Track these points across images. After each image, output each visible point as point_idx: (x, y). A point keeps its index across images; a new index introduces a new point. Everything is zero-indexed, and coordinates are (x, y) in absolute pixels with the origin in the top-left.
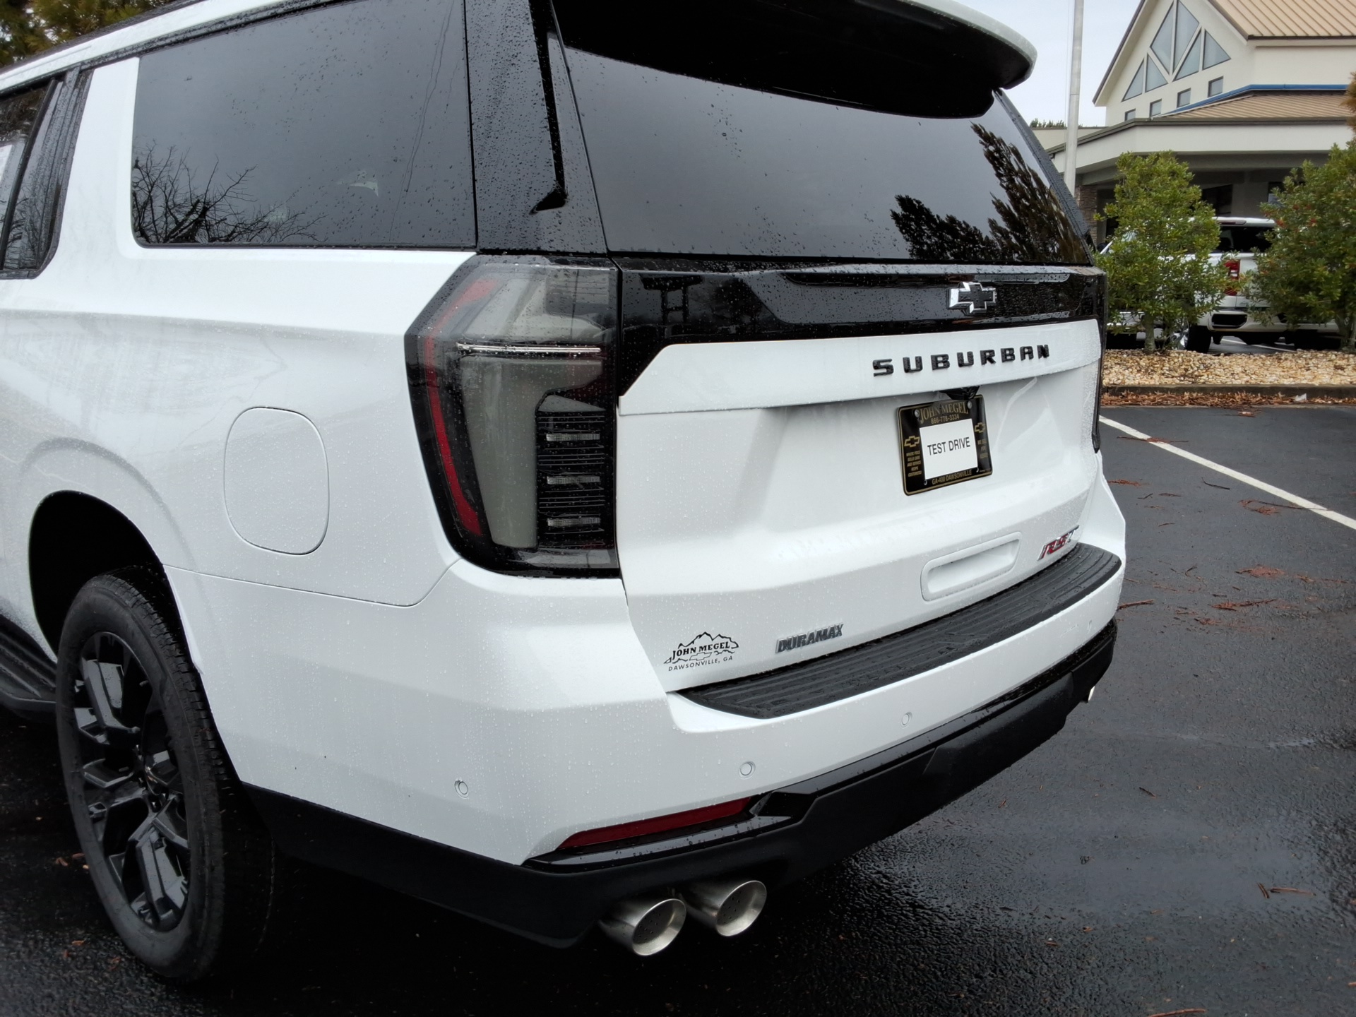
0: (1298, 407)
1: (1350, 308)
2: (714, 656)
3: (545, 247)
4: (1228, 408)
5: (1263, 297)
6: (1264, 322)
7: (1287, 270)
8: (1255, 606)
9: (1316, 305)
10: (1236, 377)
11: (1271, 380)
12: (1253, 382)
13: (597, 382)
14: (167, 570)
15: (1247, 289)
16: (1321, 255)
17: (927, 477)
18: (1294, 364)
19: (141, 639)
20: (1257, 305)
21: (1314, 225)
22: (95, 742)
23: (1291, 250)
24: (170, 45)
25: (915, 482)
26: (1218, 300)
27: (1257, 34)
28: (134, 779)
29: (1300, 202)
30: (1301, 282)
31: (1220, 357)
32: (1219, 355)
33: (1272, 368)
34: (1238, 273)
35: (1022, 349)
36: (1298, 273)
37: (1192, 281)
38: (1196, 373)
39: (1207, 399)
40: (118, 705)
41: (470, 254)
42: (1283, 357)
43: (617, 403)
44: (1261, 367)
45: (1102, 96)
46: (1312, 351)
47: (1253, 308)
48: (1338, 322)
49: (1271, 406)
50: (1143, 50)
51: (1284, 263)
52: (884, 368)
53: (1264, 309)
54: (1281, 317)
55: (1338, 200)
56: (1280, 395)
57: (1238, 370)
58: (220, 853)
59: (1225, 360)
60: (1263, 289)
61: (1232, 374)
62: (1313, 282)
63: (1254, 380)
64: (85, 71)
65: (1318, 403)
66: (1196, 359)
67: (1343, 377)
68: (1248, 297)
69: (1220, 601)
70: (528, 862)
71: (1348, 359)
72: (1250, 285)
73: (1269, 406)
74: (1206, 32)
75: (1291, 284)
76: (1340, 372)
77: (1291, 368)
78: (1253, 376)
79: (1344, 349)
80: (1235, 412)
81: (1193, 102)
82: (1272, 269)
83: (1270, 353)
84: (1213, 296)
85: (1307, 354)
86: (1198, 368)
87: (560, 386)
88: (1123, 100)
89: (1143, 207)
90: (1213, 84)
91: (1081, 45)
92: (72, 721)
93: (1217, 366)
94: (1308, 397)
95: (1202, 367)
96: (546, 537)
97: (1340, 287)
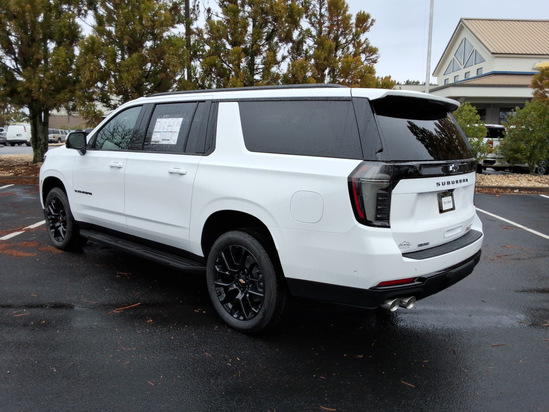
0: (516, 194)
1: (533, 159)
2: (406, 247)
4: (491, 194)
5: (502, 154)
6: (502, 163)
7: (510, 145)
8: (508, 256)
9: (521, 158)
10: (493, 183)
11: (505, 184)
12: (499, 185)
13: (388, 187)
15: (496, 152)
16: (523, 141)
17: (444, 210)
18: (513, 179)
20: (500, 157)
21: (520, 130)
23: (512, 138)
25: (441, 211)
26: (486, 155)
27: (495, 52)
29: (515, 121)
30: (516, 150)
31: (487, 175)
32: (486, 175)
33: (506, 180)
34: (492, 145)
35: (463, 180)
36: (515, 147)
37: (477, 148)
38: (479, 181)
39: (484, 191)
41: (362, 161)
42: (509, 176)
43: (391, 192)
44: (501, 180)
45: (436, 73)
46: (520, 174)
47: (499, 158)
48: (528, 164)
49: (506, 194)
50: (452, 56)
51: (509, 143)
52: (438, 184)
53: (502, 158)
54: (508, 162)
55: (528, 121)
56: (509, 190)
57: (494, 180)
59: (489, 177)
60: (502, 151)
61: (492, 182)
62: (520, 150)
63: (500, 184)
64: (216, 103)
65: (523, 193)
66: (479, 176)
67: (531, 184)
68: (496, 154)
69: (497, 254)
70: (371, 288)
71: (533, 177)
72: (497, 150)
73: (505, 193)
74: (476, 50)
75: (512, 150)
76: (530, 182)
77: (512, 180)
78: (499, 183)
79: (531, 173)
80: (494, 195)
81: (471, 77)
82: (505, 145)
83: (504, 174)
84: (485, 154)
85: (518, 175)
86: (480, 179)
87: (381, 188)
88: (444, 75)
89: (460, 122)
90: (479, 70)
91: (430, 57)
93: (486, 179)
94: (519, 191)
95: (481, 179)
96: (377, 219)
97: (529, 152)
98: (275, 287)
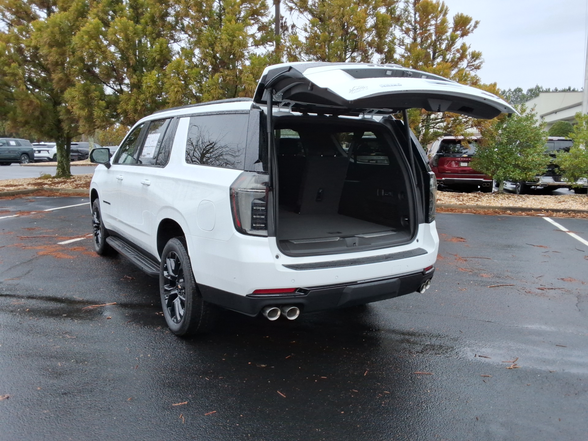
3: (255, 171)
13: (264, 197)
14: (185, 235)
19: (179, 252)
22: (168, 279)
24: (197, 116)
28: (176, 288)
40: (173, 268)
41: (243, 171)
58: (191, 300)
64: (179, 117)
70: (247, 295)
87: (256, 198)
92: (163, 274)
96: (253, 228)
98: (191, 291)
